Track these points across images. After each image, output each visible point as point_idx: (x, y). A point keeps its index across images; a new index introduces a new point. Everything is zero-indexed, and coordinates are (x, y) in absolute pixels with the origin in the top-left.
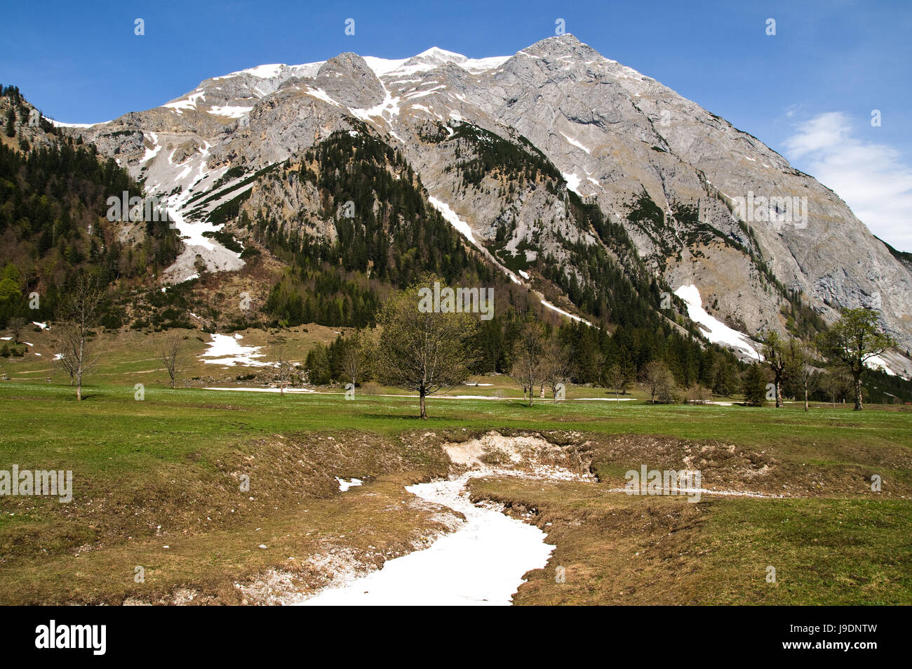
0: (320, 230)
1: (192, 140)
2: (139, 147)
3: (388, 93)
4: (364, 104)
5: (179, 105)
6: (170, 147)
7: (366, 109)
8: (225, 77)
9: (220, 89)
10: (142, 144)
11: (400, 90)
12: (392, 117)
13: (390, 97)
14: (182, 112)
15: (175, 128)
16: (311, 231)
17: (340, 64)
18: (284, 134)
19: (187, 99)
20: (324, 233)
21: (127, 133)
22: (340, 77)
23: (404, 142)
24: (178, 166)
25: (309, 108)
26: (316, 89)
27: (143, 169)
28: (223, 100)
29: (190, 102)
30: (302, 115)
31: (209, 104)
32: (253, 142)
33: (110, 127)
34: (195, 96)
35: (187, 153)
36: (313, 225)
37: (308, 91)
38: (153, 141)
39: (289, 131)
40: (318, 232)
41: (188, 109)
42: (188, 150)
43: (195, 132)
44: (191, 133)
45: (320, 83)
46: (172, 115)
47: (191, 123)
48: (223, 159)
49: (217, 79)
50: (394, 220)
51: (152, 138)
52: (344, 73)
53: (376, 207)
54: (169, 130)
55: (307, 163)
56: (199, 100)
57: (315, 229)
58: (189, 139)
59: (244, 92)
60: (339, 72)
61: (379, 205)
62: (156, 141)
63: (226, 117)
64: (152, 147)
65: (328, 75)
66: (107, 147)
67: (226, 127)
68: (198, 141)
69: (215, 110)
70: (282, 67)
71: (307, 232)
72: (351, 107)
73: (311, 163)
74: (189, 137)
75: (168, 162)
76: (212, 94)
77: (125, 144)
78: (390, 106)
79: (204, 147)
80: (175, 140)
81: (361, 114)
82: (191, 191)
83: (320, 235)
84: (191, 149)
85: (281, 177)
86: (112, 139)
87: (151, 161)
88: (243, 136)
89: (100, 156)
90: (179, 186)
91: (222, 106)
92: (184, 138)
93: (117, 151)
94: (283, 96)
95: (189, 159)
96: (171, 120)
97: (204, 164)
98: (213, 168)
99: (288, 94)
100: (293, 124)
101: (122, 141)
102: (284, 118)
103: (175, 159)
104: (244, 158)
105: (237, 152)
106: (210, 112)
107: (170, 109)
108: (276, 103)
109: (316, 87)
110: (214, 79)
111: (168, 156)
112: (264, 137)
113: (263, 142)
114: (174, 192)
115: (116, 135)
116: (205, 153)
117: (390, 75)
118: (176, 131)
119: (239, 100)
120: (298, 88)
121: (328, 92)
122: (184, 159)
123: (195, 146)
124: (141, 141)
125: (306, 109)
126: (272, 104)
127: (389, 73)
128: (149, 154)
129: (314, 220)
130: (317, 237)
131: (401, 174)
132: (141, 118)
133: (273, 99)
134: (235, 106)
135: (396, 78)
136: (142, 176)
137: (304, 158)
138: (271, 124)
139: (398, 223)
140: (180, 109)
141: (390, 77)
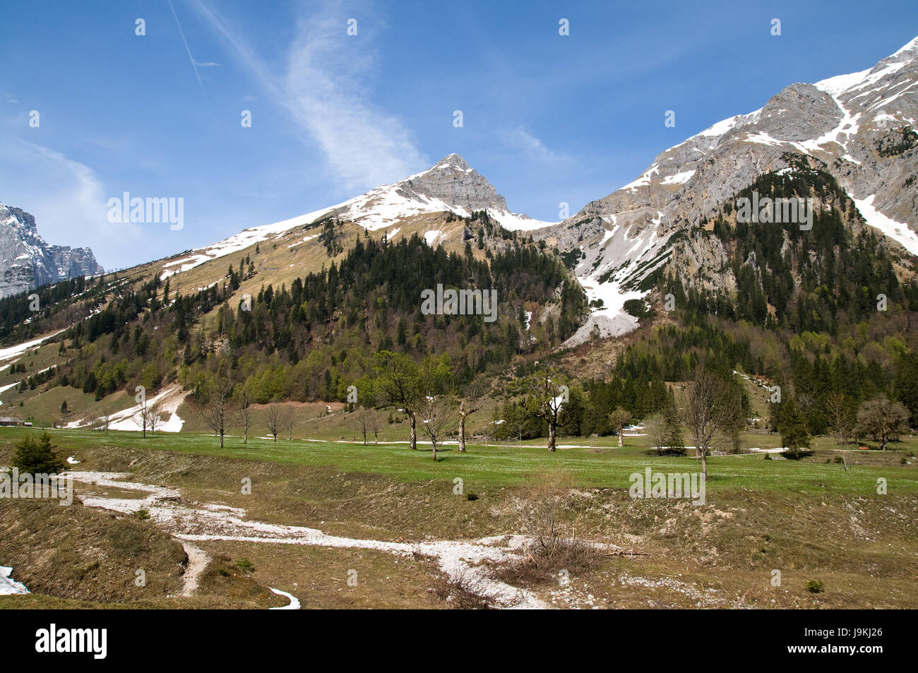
0: (716, 283)
1: (646, 213)
2: (599, 231)
3: (847, 112)
4: (812, 133)
5: (634, 185)
6: (627, 225)
7: (816, 138)
8: (676, 147)
9: (671, 159)
10: (601, 228)
11: (861, 105)
12: (848, 138)
13: (850, 115)
14: (636, 190)
15: (631, 206)
16: (708, 286)
17: (783, 100)
18: (724, 188)
19: (642, 176)
20: (720, 285)
21: (588, 221)
22: (782, 114)
23: (859, 163)
24: (632, 240)
25: (747, 156)
26: (758, 134)
27: (602, 250)
28: (675, 169)
29: (645, 178)
30: (741, 163)
31: (662, 176)
32: (696, 203)
33: (576, 219)
34: (649, 173)
35: (641, 226)
36: (709, 279)
37: (747, 138)
38: (612, 222)
39: (728, 183)
40: (714, 285)
41: (643, 186)
42: (641, 223)
43: (649, 205)
44: (645, 208)
45: (762, 126)
46: (628, 195)
47: (644, 198)
48: (670, 226)
49: (669, 150)
50: (805, 257)
51: (611, 220)
52: (789, 108)
53: (785, 248)
54: (626, 209)
55: (725, 215)
56: (654, 174)
57: (711, 283)
58: (644, 213)
59: (694, 155)
60: (782, 109)
61: (789, 244)
62: (615, 222)
63: (677, 183)
64: (610, 227)
65: (770, 116)
66: (571, 237)
67: (676, 194)
68: (651, 213)
69: (668, 180)
70: (736, 120)
71: (705, 287)
72: (797, 141)
73: (729, 214)
74: (645, 210)
75: (623, 238)
76: (664, 166)
77: (586, 231)
78: (848, 127)
79: (657, 218)
80: (631, 218)
81: (807, 146)
82: (638, 262)
83: (716, 288)
84: (645, 223)
85: (689, 237)
86: (575, 230)
87: (609, 241)
88: (688, 199)
89: (547, 249)
90: (628, 260)
91: (674, 174)
92: (639, 213)
93: (581, 239)
94: (722, 150)
95: (643, 232)
96: (627, 200)
97: (655, 234)
98: (662, 236)
99: (726, 148)
100: (730, 177)
101: (583, 229)
102: (722, 172)
103: (629, 235)
104: (687, 220)
105: (681, 216)
106: (664, 183)
107: (627, 190)
108: (715, 159)
109: (757, 132)
110: (667, 151)
111: (624, 233)
112: (705, 195)
113: (705, 201)
114: (623, 266)
115: (578, 225)
116: (657, 222)
117: (849, 91)
118: (632, 209)
119: (690, 165)
120: (737, 138)
121: (771, 133)
122: (638, 233)
123: (648, 219)
124: (600, 225)
125: (744, 158)
126: (712, 162)
127: (849, 89)
128: (608, 234)
129: (711, 274)
130: (714, 291)
131: (831, 204)
132: (602, 204)
133: (712, 156)
134: (687, 171)
135: (857, 92)
136: (599, 257)
137: (723, 211)
138: (711, 182)
139: (809, 262)
140: (634, 188)
141: (850, 93)
